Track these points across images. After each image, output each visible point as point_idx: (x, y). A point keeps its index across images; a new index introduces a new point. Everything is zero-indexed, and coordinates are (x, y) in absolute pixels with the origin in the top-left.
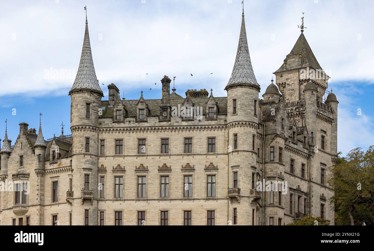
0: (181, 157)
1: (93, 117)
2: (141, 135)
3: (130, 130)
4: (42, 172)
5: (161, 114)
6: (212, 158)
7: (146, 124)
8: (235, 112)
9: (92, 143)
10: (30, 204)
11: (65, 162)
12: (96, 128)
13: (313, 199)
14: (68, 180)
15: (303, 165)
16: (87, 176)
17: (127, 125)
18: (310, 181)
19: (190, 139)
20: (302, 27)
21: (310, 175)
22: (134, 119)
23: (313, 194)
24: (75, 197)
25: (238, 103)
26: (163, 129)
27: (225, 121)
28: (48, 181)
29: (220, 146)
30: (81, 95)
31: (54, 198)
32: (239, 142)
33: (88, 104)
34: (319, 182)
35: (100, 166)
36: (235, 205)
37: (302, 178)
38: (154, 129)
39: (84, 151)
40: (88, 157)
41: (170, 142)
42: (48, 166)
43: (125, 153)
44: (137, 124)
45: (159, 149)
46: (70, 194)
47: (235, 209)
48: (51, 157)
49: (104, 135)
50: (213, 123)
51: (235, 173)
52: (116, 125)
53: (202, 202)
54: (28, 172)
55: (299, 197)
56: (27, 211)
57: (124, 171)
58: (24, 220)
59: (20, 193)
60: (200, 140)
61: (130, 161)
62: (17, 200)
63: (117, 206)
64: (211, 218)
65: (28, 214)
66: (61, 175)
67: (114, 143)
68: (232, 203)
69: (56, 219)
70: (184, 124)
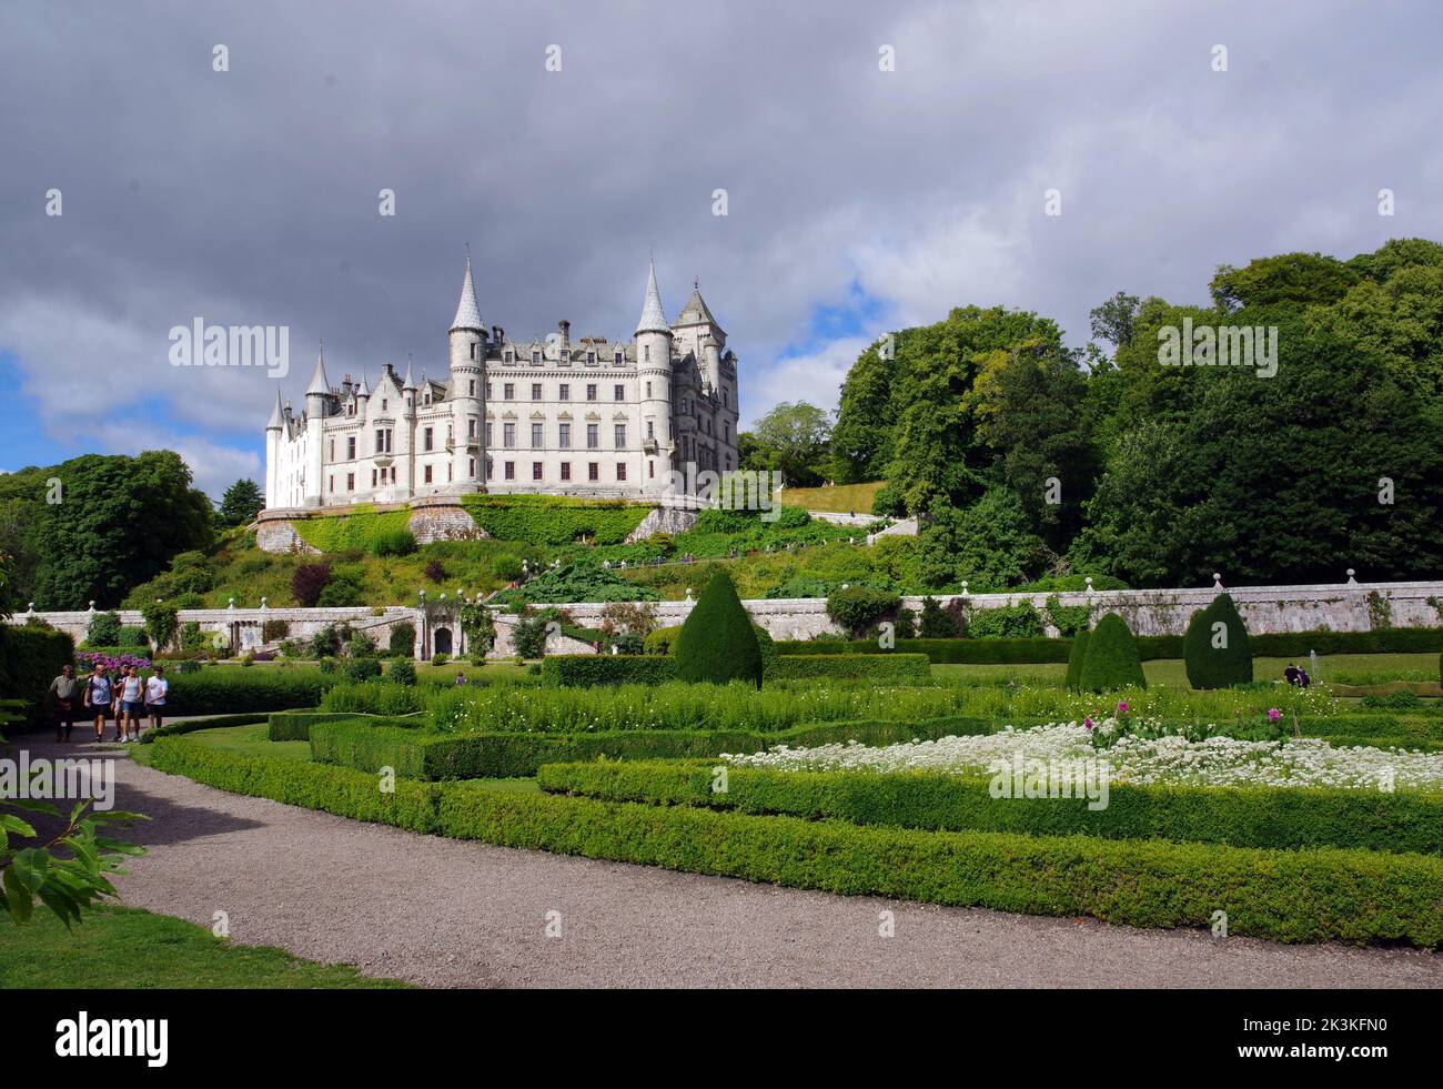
0: (584, 405)
1: (478, 358)
2: (537, 380)
3: (523, 374)
4: (413, 419)
5: (560, 358)
6: (620, 408)
7: (541, 369)
8: (648, 360)
9: (476, 386)
10: (396, 452)
11: (442, 407)
12: (482, 371)
13: (719, 457)
14: (446, 427)
15: (709, 422)
16: (471, 422)
17: (519, 369)
18: (716, 438)
19: (594, 386)
21: (715, 431)
22: (527, 363)
23: (720, 451)
24: (457, 445)
25: (651, 350)
26: (562, 374)
27: (635, 368)
28: (421, 428)
29: (628, 394)
30: (462, 334)
31: (429, 446)
32: (653, 391)
33: (473, 344)
34: (724, 439)
35: (487, 412)
36: (652, 458)
37: (709, 434)
38: (551, 375)
39: (468, 395)
40: (472, 402)
41: (570, 388)
42: (420, 412)
43: (516, 398)
44: (530, 369)
45: (557, 396)
46: (451, 441)
47: (651, 463)
48: (424, 402)
49: (492, 380)
50: (622, 369)
51: (651, 423)
52: (506, 368)
53: (611, 454)
54: (392, 417)
55: (708, 454)
56: (391, 461)
57: (516, 418)
58: (389, 470)
59: (383, 441)
60: (606, 388)
61: (524, 409)
62: (380, 448)
63: (510, 456)
64: (621, 471)
65: (393, 465)
66: (436, 421)
67: (503, 387)
68: (647, 454)
69: (429, 469)
70: (588, 369)
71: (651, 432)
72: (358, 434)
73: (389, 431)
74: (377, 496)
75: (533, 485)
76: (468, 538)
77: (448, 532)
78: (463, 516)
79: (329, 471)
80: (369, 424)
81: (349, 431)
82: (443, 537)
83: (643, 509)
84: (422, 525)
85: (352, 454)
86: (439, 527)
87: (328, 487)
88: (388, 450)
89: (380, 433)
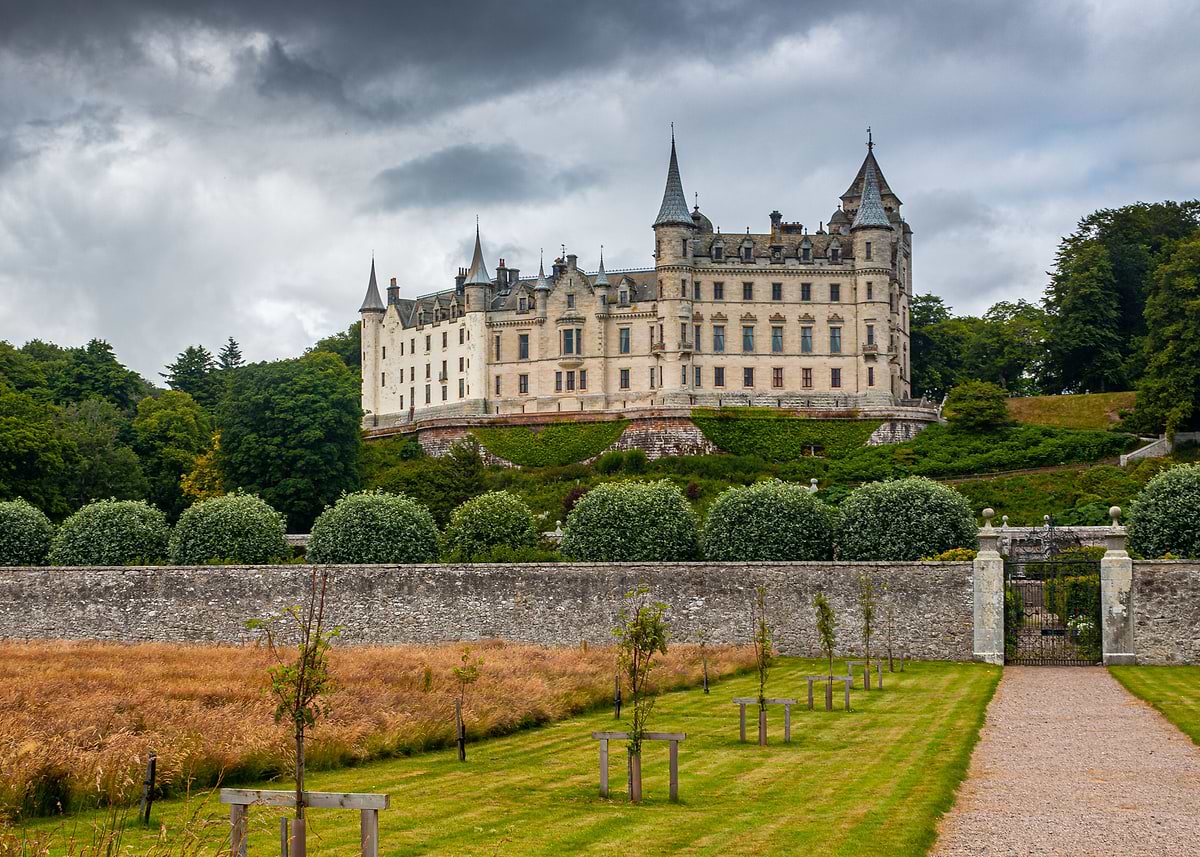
0: (798, 306)
1: (690, 255)
2: (747, 279)
3: (733, 272)
4: (605, 318)
5: (773, 254)
6: (836, 309)
7: (754, 266)
8: (868, 257)
9: (688, 286)
10: (587, 354)
11: (643, 306)
12: (693, 270)
14: (648, 329)
16: (684, 325)
17: (730, 266)
20: (870, 144)
22: (739, 260)
24: (667, 350)
25: (873, 248)
26: (775, 272)
27: (853, 266)
28: (615, 327)
29: (845, 294)
30: (674, 229)
31: (625, 348)
32: (875, 291)
33: (685, 241)
35: (695, 313)
36: (871, 364)
38: (764, 272)
39: (679, 296)
40: (685, 304)
41: (783, 287)
42: (615, 310)
43: (727, 298)
44: (742, 266)
45: (770, 295)
46: (658, 346)
47: (871, 369)
48: (619, 300)
49: (700, 277)
50: (838, 267)
51: (870, 328)
52: (716, 266)
53: (825, 359)
54: (582, 315)
56: (581, 364)
57: (726, 320)
58: (577, 374)
59: (571, 342)
60: (821, 287)
61: (734, 309)
62: (568, 348)
63: (718, 361)
64: (836, 377)
65: (583, 367)
66: (636, 322)
67: (713, 287)
68: (866, 361)
69: (625, 374)
70: (802, 267)
71: (870, 338)
72: (534, 333)
73: (579, 330)
74: (563, 402)
75: (745, 392)
76: (698, 453)
77: (677, 446)
78: (691, 430)
79: (496, 370)
80: (550, 322)
81: (520, 327)
82: (673, 452)
83: (873, 423)
84: (646, 439)
85: (524, 354)
86: (666, 442)
87: (493, 389)
88: (578, 352)
89: (568, 333)
